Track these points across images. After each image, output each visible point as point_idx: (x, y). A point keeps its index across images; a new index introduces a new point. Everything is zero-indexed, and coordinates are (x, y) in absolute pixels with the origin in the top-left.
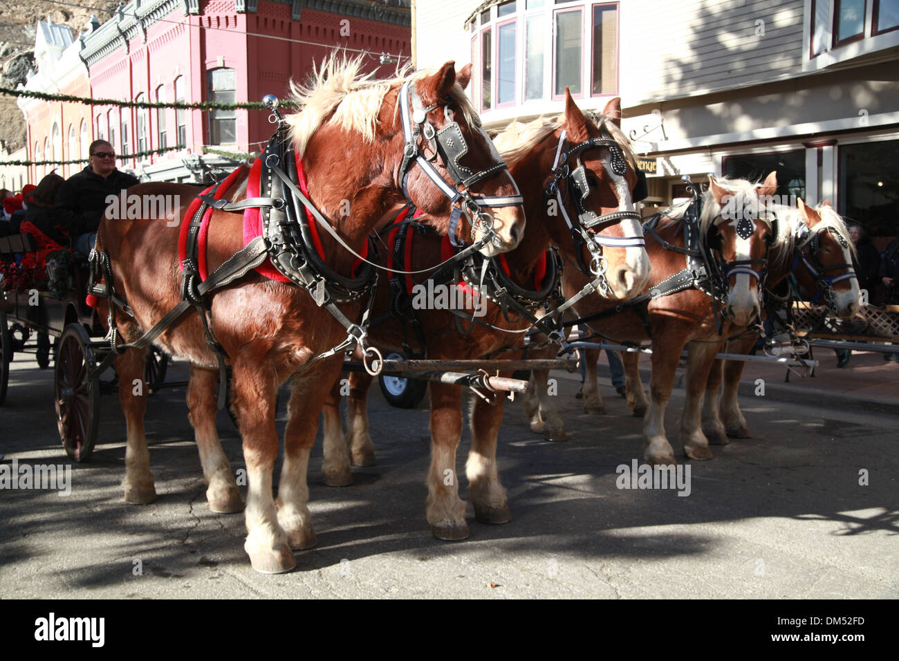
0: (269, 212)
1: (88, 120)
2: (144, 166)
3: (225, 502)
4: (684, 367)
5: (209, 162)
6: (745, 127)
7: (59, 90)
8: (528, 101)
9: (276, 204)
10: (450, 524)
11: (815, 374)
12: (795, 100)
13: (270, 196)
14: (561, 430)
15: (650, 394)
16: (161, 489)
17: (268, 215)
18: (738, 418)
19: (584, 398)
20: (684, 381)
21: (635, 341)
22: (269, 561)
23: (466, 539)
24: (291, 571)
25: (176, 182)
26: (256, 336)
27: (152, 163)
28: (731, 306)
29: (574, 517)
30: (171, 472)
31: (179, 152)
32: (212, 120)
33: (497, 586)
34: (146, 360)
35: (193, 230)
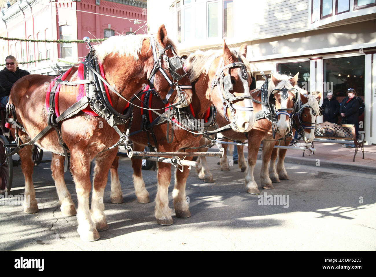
0: (88, 86)
1: (6, 47)
2: (32, 67)
3: (69, 211)
4: (262, 151)
5: (61, 66)
9: (92, 83)
10: (165, 218)
11: (315, 153)
12: (306, 40)
13: (89, 80)
14: (211, 178)
16: (40, 206)
18: (284, 171)
19: (221, 164)
20: (262, 157)
22: (88, 236)
23: (172, 225)
24: (97, 240)
25: (46, 74)
26: (81, 139)
27: (36, 66)
28: (278, 128)
29: (217, 214)
30: (45, 199)
31: (47, 61)
32: (62, 47)
33: (185, 243)
35: (52, 95)
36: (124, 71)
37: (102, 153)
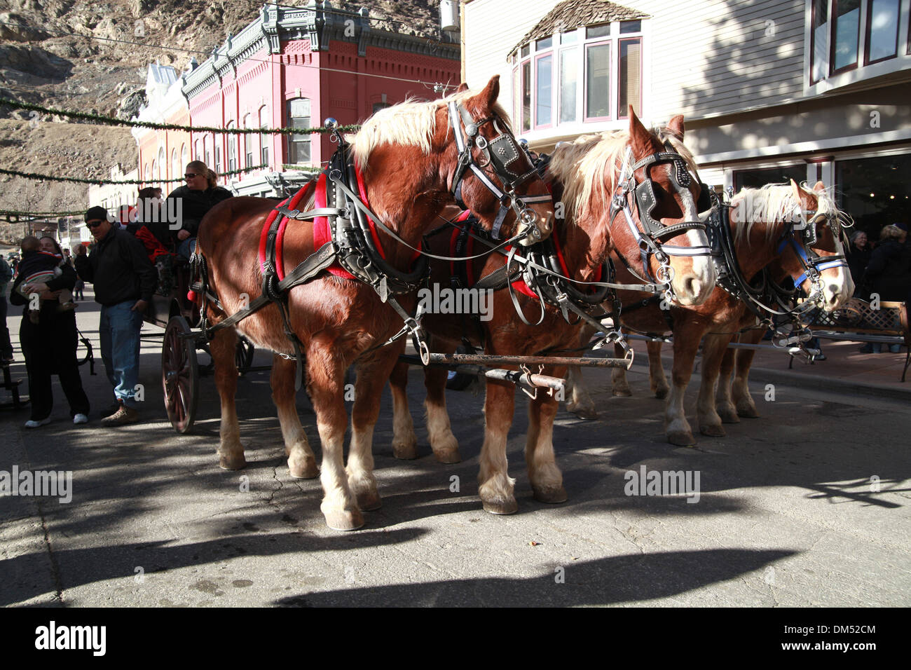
0: (336, 220)
1: (188, 145)
2: (233, 183)
3: (303, 469)
5: (288, 179)
6: (752, 145)
7: (164, 120)
8: (563, 123)
9: (341, 213)
12: (797, 121)
13: (335, 207)
14: (592, 409)
15: (671, 379)
16: (249, 455)
17: (334, 222)
18: (747, 400)
20: (700, 367)
21: (658, 332)
22: (341, 520)
25: (260, 196)
26: (326, 326)
27: (240, 180)
29: (604, 485)
31: (263, 171)
32: (290, 142)
33: (537, 544)
34: (236, 348)
35: (271, 237)
36: (402, 181)
37: (369, 354)
